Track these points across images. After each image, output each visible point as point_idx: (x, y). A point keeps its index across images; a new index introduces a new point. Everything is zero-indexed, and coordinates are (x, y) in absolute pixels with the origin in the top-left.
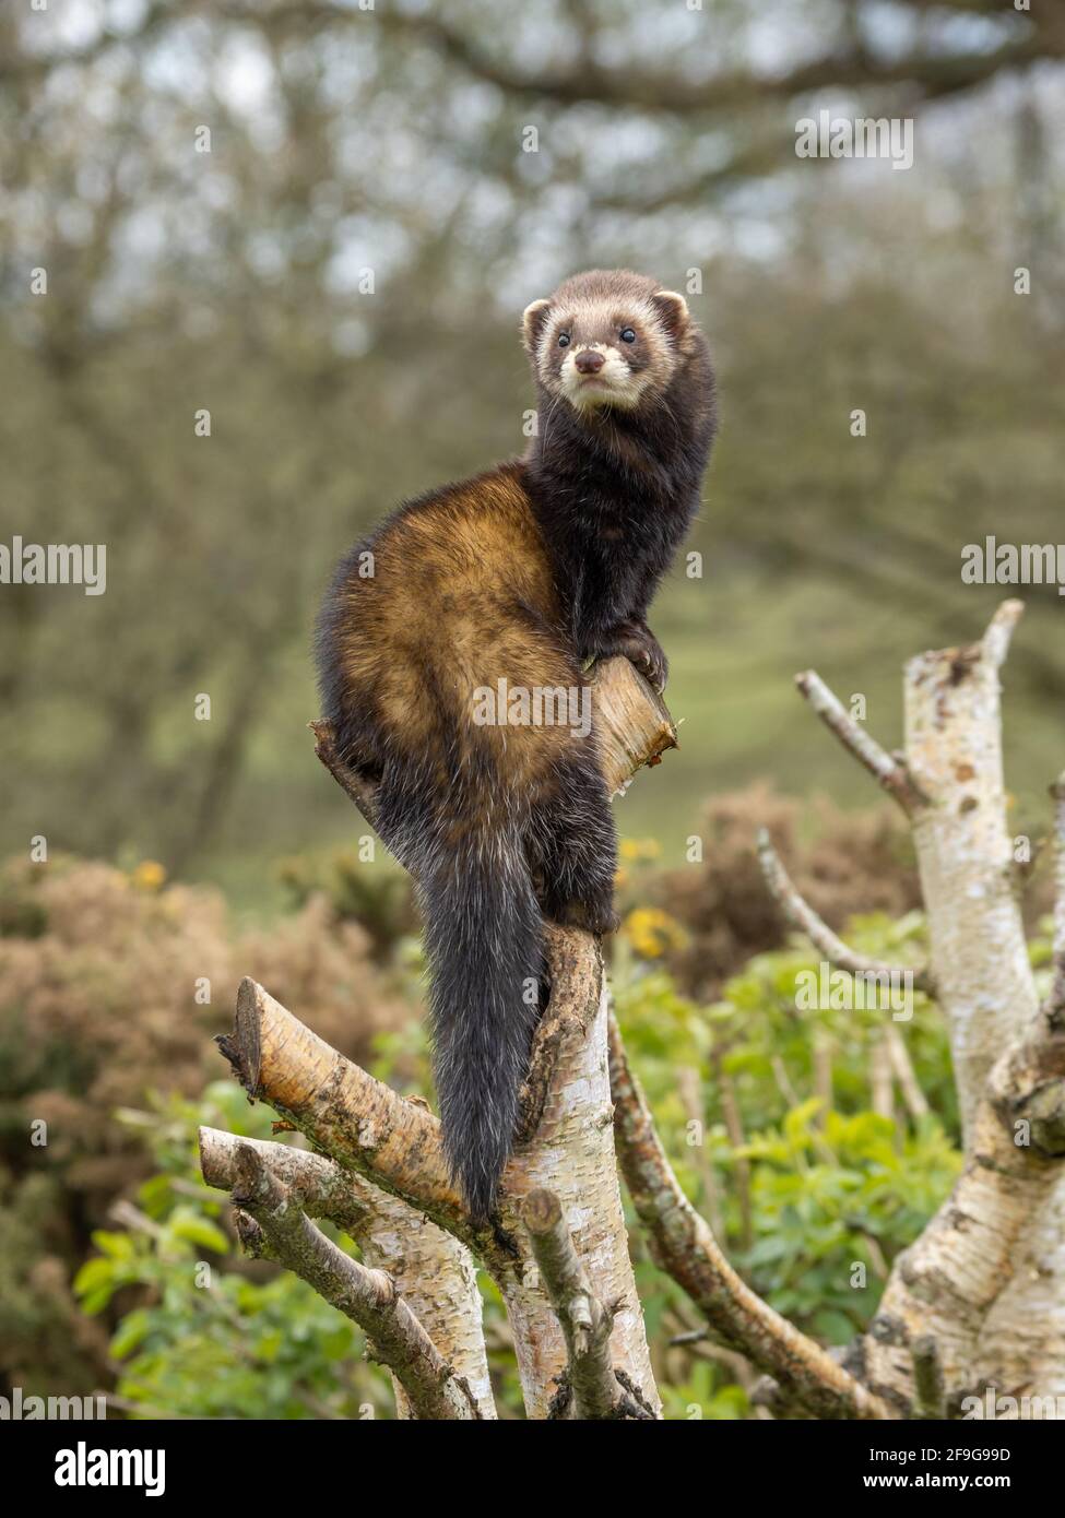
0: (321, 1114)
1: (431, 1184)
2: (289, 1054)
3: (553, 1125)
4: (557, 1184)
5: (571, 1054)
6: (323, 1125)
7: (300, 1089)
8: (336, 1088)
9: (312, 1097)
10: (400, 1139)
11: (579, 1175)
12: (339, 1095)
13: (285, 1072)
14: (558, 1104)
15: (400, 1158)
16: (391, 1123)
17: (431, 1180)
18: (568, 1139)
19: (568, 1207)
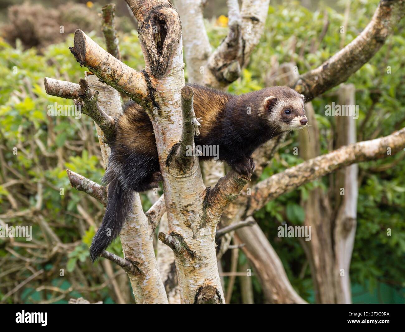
0: (103, 69)
1: (135, 89)
2: (94, 51)
3: (171, 69)
4: (171, 87)
5: (175, 49)
6: (103, 73)
7: (97, 62)
8: (107, 61)
9: (101, 64)
10: (126, 76)
11: (177, 84)
12: (108, 63)
13: (93, 57)
14: (172, 63)
15: (126, 81)
16: (123, 71)
17: (135, 88)
18: (174, 74)
19: (175, 94)
